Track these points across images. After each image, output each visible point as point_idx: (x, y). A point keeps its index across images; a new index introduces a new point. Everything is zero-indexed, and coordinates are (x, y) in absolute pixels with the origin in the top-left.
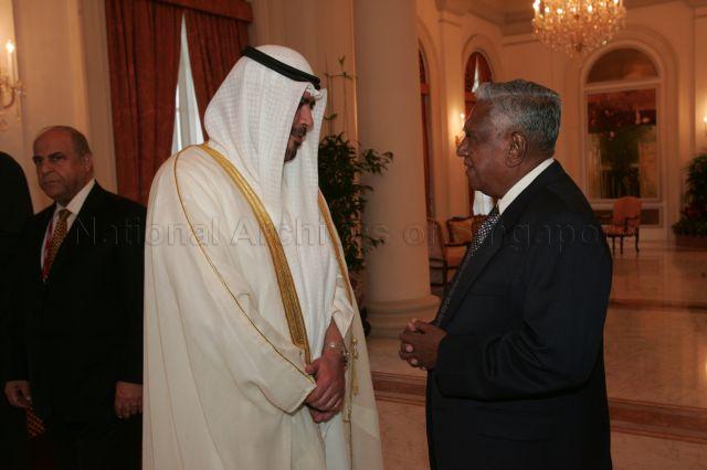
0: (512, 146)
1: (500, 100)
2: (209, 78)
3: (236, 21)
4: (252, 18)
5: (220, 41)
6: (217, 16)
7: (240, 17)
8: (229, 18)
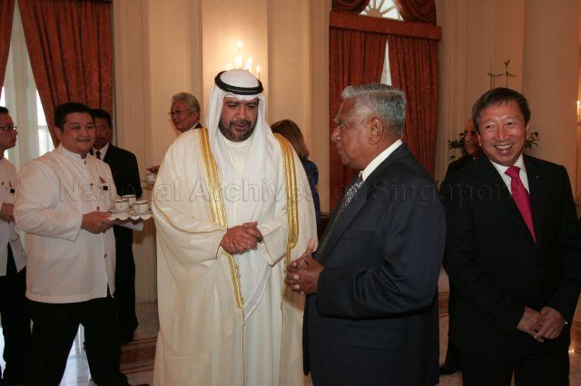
0: (372, 129)
1: (361, 96)
2: (403, 80)
3: (428, 40)
4: (441, 37)
5: (414, 55)
6: (414, 38)
7: (431, 37)
8: (424, 39)
